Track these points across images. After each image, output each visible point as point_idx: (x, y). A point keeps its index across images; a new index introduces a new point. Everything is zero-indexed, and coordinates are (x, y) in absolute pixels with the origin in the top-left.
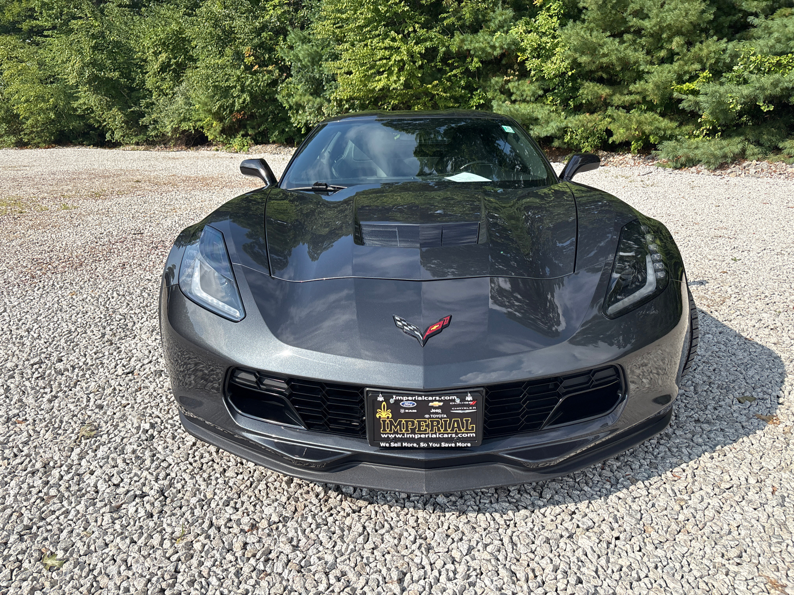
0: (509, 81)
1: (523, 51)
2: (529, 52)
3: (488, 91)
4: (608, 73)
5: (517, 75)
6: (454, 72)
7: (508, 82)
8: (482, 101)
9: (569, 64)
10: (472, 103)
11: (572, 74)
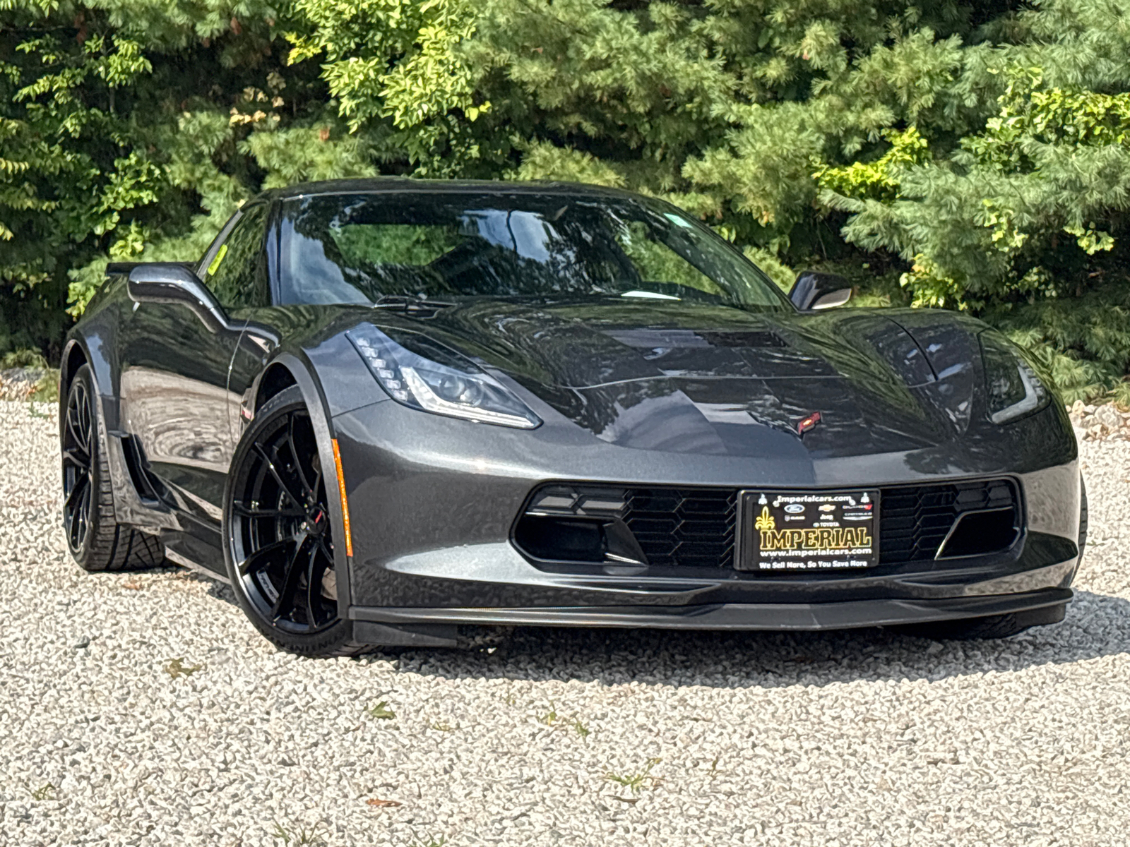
0: (248, 129)
1: (309, 30)
2: (328, 33)
3: (169, 161)
4: (598, 119)
5: (278, 111)
6: (42, 85)
7: (246, 131)
8: (147, 197)
9: (469, 83)
10: (108, 200)
11: (481, 116)
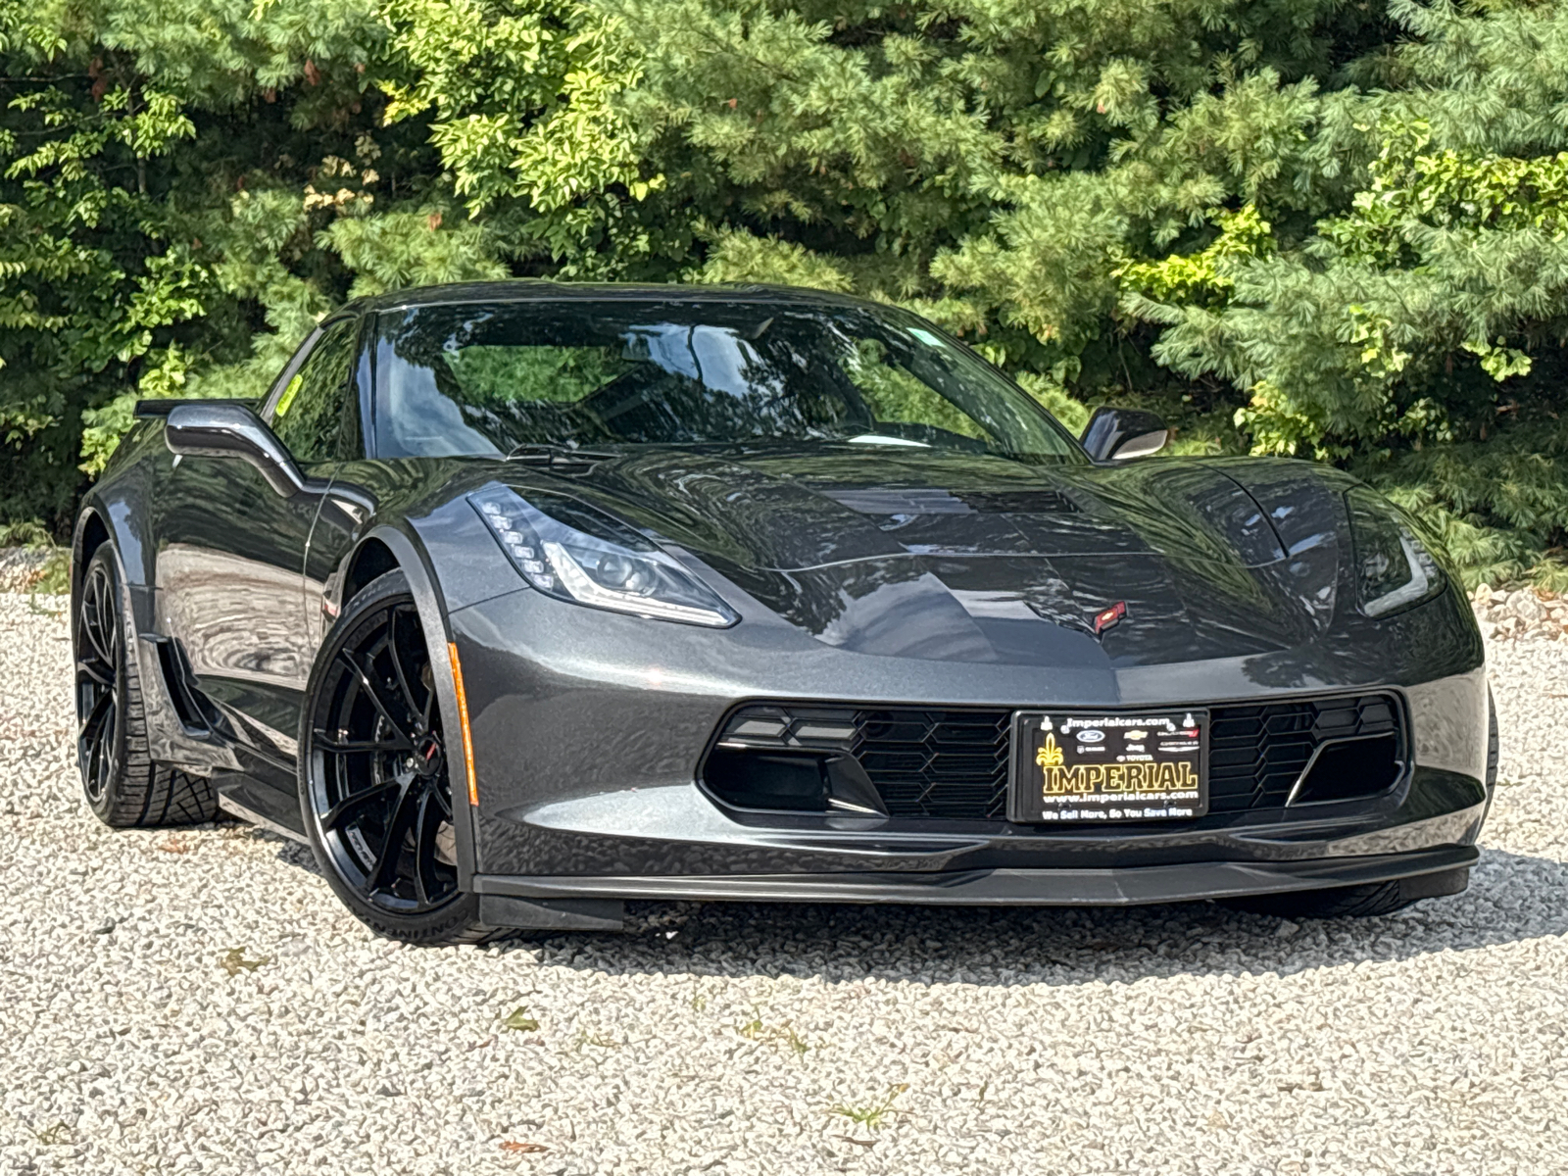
0: (330, 215)
1: (412, 78)
2: (439, 81)
4: (814, 198)
7: (327, 216)
8: (190, 308)
9: (635, 148)
10: (136, 315)
11: (652, 194)
